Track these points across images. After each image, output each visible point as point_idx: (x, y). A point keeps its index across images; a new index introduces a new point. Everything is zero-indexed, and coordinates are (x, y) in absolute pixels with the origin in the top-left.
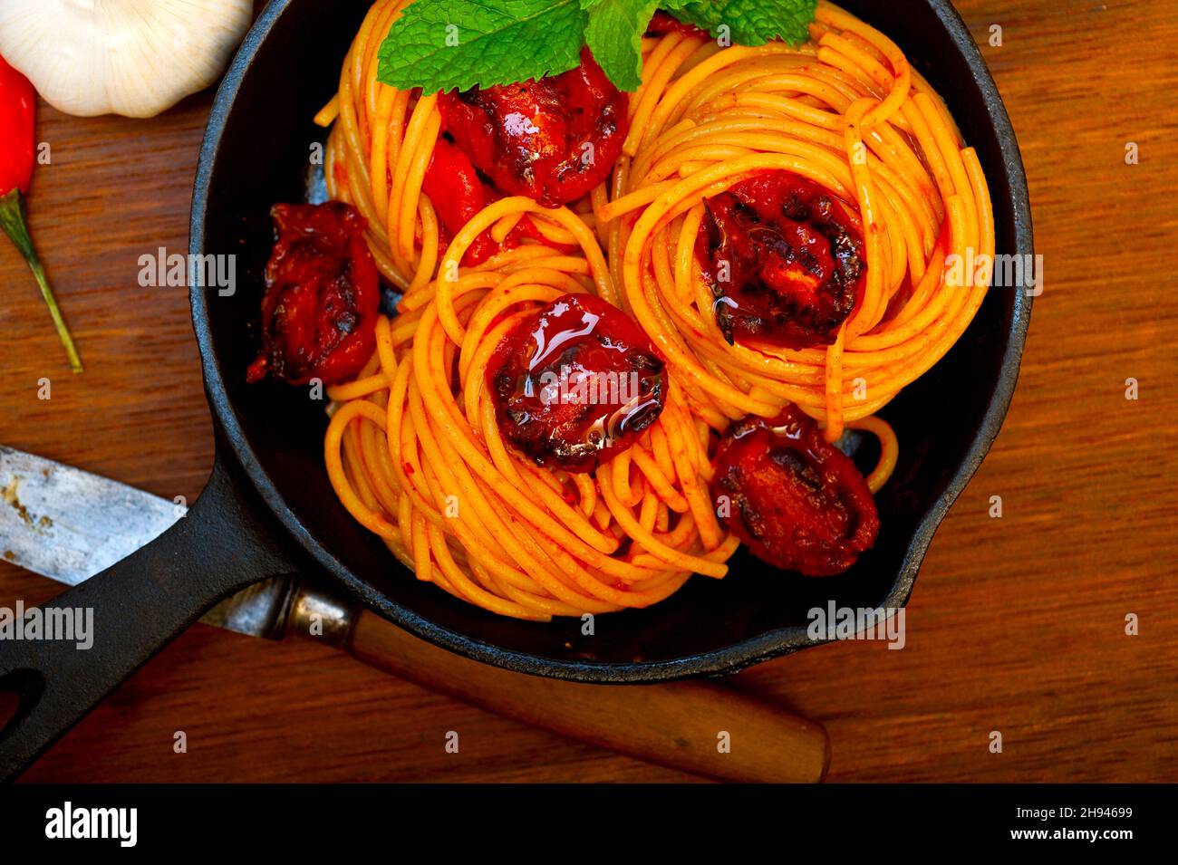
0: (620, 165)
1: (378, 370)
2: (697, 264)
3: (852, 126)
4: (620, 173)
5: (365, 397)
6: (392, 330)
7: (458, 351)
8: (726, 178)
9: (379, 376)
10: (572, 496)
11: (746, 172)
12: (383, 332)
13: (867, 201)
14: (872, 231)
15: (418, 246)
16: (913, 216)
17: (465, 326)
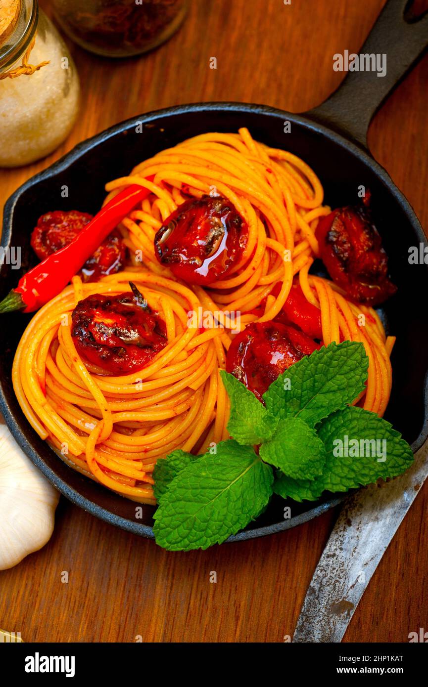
0: (224, 363)
1: (310, 224)
2: (163, 318)
3: (106, 410)
4: (223, 359)
5: (310, 210)
6: (310, 247)
7: (269, 236)
8: (161, 357)
9: (308, 221)
10: (185, 190)
11: (152, 364)
12: (314, 242)
13: (84, 373)
14: (76, 358)
15: (313, 288)
16: (61, 387)
17: (269, 250)
